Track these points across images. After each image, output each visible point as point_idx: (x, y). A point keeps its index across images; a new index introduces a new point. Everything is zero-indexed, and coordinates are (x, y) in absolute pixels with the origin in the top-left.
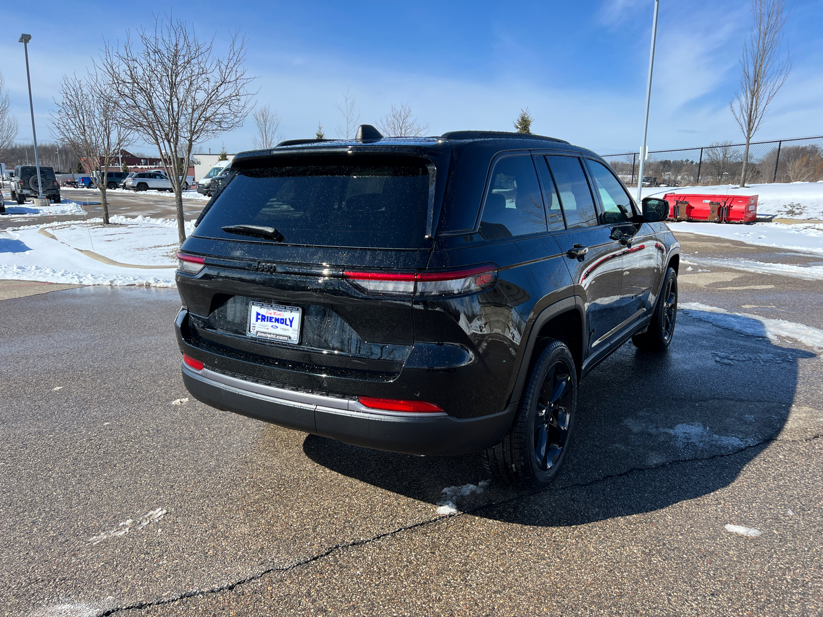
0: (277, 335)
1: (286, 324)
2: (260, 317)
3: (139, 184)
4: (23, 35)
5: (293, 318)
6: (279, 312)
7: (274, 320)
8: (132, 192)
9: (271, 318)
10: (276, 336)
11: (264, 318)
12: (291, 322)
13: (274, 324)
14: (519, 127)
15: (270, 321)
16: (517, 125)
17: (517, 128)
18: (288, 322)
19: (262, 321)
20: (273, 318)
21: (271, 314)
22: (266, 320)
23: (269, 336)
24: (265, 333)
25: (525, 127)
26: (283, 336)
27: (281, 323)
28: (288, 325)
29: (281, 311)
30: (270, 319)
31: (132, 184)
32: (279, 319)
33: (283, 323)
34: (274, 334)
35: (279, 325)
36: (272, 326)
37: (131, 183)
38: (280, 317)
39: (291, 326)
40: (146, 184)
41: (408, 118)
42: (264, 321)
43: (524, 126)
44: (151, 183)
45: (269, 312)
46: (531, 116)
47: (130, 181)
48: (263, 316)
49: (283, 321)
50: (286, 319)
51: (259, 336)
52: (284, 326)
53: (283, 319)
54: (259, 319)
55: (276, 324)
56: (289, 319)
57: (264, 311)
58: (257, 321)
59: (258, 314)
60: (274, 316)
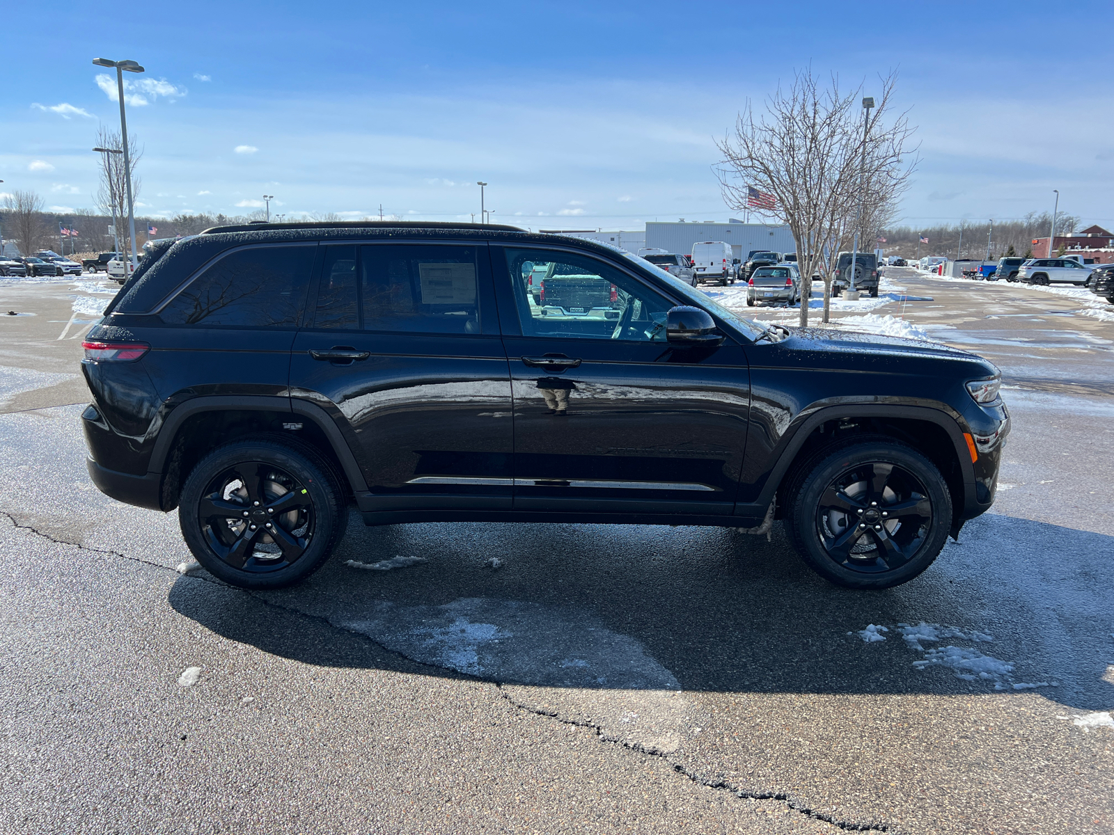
3: (1035, 275)
4: (864, 100)
8: (1026, 286)
31: (1025, 275)
37: (1025, 273)
40: (1045, 275)
44: (1053, 274)
47: (1023, 271)
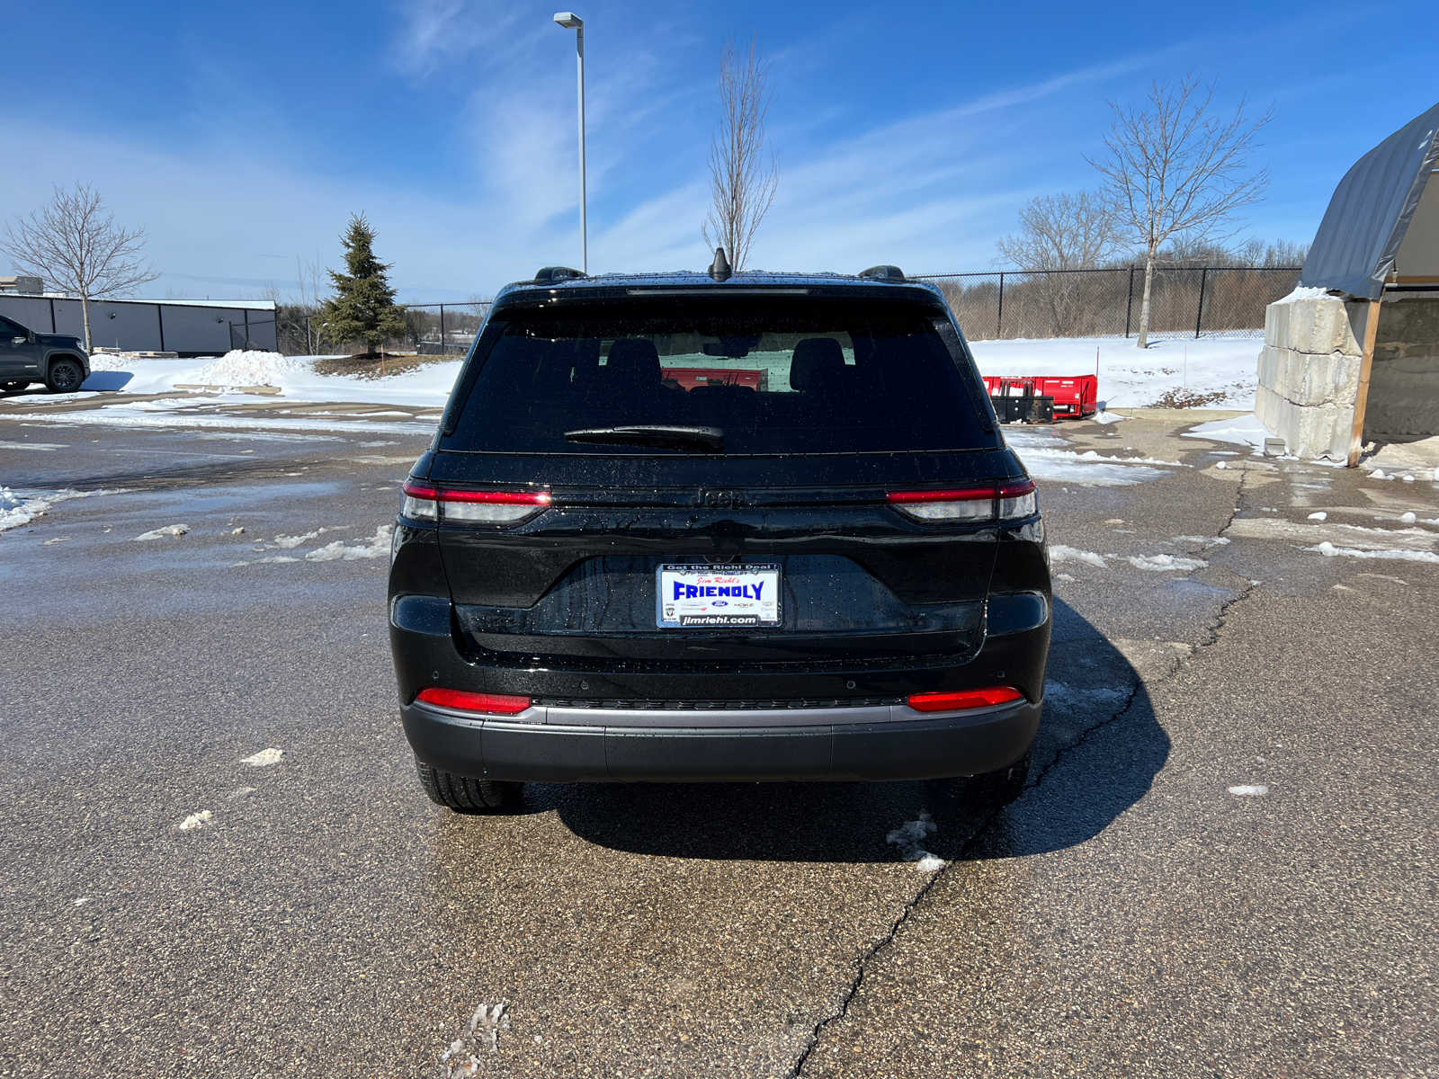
0: (730, 617)
1: (746, 595)
2: (681, 590)
5: (761, 584)
6: (728, 577)
7: (716, 592)
9: (708, 589)
10: (729, 620)
11: (692, 591)
12: (758, 591)
13: (718, 598)
14: (351, 244)
15: (708, 595)
16: (348, 241)
17: (348, 246)
18: (751, 592)
19: (688, 597)
20: (715, 588)
21: (709, 581)
22: (698, 594)
23: (712, 621)
24: (701, 617)
25: (364, 245)
26: (745, 617)
27: (734, 595)
28: (751, 597)
29: (732, 574)
30: (709, 592)
32: (728, 589)
33: (739, 595)
34: (723, 617)
35: (730, 599)
36: (714, 604)
38: (731, 585)
39: (758, 597)
41: (96, 213)
42: (695, 596)
43: (361, 243)
45: (705, 578)
46: (371, 227)
48: (689, 587)
49: (738, 592)
50: (745, 588)
51: (687, 624)
52: (742, 599)
53: (739, 588)
54: (683, 594)
55: (724, 598)
56: (754, 586)
57: (691, 579)
58: (676, 597)
59: (677, 586)
60: (718, 585)
